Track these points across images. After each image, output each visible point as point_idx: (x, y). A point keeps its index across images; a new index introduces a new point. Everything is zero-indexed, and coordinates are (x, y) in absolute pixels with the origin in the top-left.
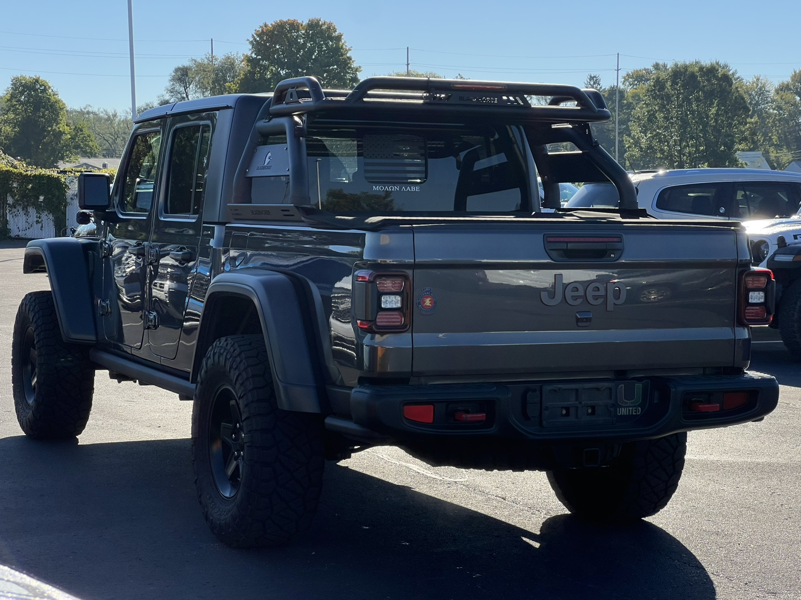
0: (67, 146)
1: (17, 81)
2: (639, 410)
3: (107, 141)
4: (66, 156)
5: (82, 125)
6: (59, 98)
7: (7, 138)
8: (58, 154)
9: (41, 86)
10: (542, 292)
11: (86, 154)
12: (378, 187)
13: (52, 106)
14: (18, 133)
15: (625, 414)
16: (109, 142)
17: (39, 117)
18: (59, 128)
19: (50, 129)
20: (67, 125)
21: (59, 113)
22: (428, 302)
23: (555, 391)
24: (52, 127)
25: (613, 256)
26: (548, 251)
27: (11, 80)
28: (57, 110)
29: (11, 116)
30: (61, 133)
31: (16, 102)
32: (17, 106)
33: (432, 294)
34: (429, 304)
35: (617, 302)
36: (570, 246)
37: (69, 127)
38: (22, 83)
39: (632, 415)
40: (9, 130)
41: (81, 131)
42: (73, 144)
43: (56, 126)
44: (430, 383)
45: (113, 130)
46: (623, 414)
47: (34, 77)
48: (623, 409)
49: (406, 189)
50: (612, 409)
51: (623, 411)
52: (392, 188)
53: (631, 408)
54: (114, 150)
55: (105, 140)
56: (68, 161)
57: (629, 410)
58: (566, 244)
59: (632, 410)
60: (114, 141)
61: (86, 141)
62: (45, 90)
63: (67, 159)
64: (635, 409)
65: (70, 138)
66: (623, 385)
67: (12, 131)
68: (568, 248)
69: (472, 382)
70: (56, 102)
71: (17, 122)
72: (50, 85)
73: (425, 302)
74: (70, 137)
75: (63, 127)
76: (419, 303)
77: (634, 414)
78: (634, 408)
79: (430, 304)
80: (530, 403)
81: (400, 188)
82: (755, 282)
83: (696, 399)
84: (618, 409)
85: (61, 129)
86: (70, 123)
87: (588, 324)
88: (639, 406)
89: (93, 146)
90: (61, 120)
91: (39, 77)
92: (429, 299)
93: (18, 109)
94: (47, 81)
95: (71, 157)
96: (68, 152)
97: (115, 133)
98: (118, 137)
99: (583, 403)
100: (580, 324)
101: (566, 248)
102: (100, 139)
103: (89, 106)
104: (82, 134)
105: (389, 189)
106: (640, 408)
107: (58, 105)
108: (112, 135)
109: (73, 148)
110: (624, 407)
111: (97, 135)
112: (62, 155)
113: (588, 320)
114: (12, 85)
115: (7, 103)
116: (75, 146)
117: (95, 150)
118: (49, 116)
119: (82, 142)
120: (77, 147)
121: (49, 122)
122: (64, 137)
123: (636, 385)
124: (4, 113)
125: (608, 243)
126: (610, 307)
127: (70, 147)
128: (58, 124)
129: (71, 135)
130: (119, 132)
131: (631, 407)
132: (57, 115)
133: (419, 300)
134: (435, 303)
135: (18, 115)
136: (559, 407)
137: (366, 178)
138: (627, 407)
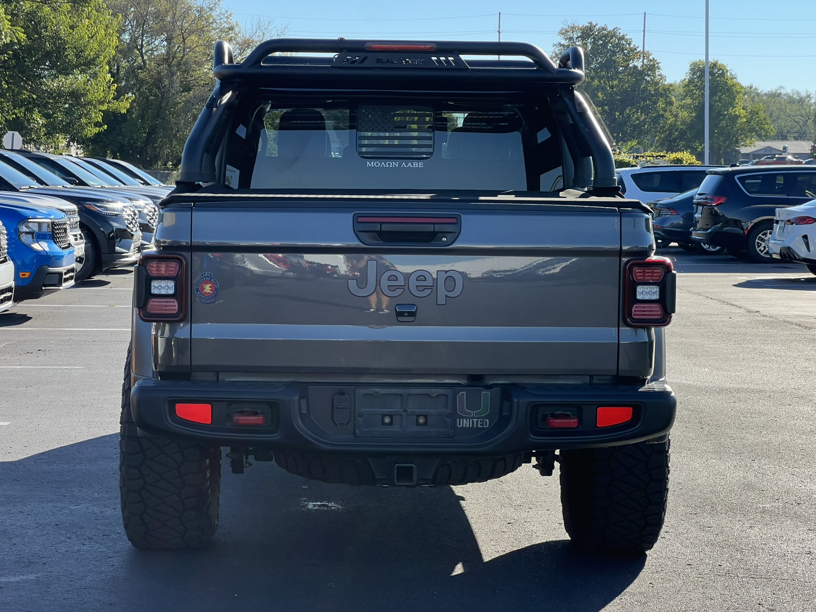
0: (742, 129)
1: (695, 66)
2: (486, 422)
3: (797, 123)
4: (741, 139)
5: (758, 109)
6: (738, 81)
7: (683, 123)
8: (733, 137)
9: (719, 70)
10: (349, 280)
11: (760, 137)
12: (373, 162)
13: (728, 90)
14: (695, 118)
15: (468, 426)
16: (800, 124)
17: (716, 101)
18: (735, 112)
19: (725, 113)
20: (743, 109)
21: (735, 97)
22: (208, 288)
23: (372, 394)
24: (728, 111)
25: (445, 240)
26: (357, 233)
27: (689, 65)
28: (733, 93)
29: (688, 101)
30: (737, 117)
31: (694, 87)
32: (694, 92)
33: (212, 280)
34: (208, 291)
35: (450, 294)
36: (385, 228)
37: (745, 111)
38: (700, 68)
39: (477, 427)
40: (686, 115)
41: (757, 114)
42: (749, 127)
43: (732, 109)
44: (227, 380)
45: (804, 112)
46: (464, 426)
47: (713, 62)
48: (465, 420)
49: (407, 165)
50: (449, 420)
51: (465, 423)
52: (389, 164)
53: (475, 420)
54: (805, 133)
55: (796, 122)
56: (743, 145)
57: (473, 422)
58: (379, 225)
59: (477, 422)
60: (805, 123)
61: (761, 124)
62: (723, 74)
63: (742, 143)
64: (481, 421)
65: (745, 122)
66: (465, 392)
67: (689, 116)
68: (382, 229)
69: (263, 380)
70: (733, 86)
71: (694, 107)
72: (728, 68)
73: (204, 289)
74: (745, 120)
75: (739, 110)
76: (198, 290)
77: (479, 426)
78: (479, 420)
79: (210, 290)
80: (337, 408)
81: (400, 165)
82: (646, 274)
83: (560, 412)
84: (458, 420)
85: (737, 113)
86: (747, 107)
87: (412, 319)
88: (486, 417)
89: (768, 129)
90: (737, 104)
91: (718, 62)
92: (210, 285)
93: (695, 94)
94: (725, 65)
95: (746, 140)
96: (742, 136)
97: (806, 115)
98: (809, 119)
99: (409, 410)
100: (400, 318)
101: (379, 230)
102: (791, 121)
103: (782, 87)
104: (758, 117)
105: (386, 165)
106: (488, 421)
107: (735, 89)
108: (803, 117)
109: (748, 131)
110: (466, 418)
111: (788, 118)
112: (737, 139)
113: (412, 314)
114: (690, 70)
115: (685, 89)
116: (750, 128)
117: (770, 133)
118: (725, 100)
119: (757, 125)
120: (752, 130)
121: (724, 106)
122: (740, 121)
123: (483, 392)
124: (682, 99)
125: (436, 225)
126: (442, 300)
127: (745, 130)
128: (734, 107)
129: (746, 118)
130: (810, 114)
131: (473, 418)
132: (734, 98)
133: (197, 285)
134: (216, 289)
135: (695, 100)
136: (379, 414)
137: (360, 153)
138: (470, 418)
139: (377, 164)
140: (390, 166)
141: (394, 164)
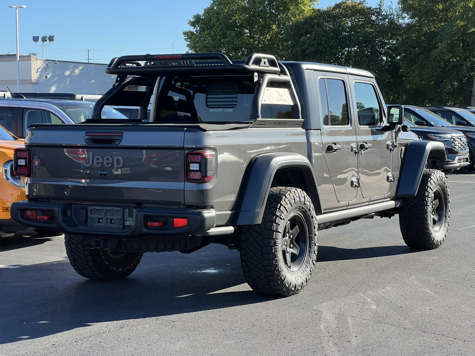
2: (135, 223)
12: (212, 110)
23: (93, 209)
25: (116, 142)
26: (85, 140)
33: (38, 159)
34: (37, 164)
35: (119, 166)
36: (95, 137)
39: (132, 225)
50: (122, 222)
51: (128, 223)
52: (219, 110)
53: (131, 222)
57: (131, 223)
59: (132, 223)
66: (127, 210)
73: (35, 163)
78: (133, 222)
81: (223, 110)
82: (195, 158)
84: (125, 222)
87: (105, 177)
88: (135, 221)
92: (37, 161)
100: (101, 177)
101: (92, 138)
110: (128, 221)
123: (134, 210)
125: (112, 137)
126: (115, 169)
134: (39, 163)
136: (97, 218)
137: (207, 105)
138: (129, 221)
139: (214, 110)
140: (219, 111)
141: (221, 110)
